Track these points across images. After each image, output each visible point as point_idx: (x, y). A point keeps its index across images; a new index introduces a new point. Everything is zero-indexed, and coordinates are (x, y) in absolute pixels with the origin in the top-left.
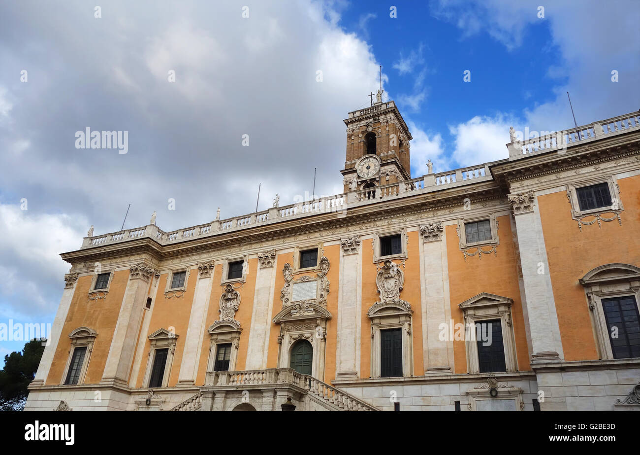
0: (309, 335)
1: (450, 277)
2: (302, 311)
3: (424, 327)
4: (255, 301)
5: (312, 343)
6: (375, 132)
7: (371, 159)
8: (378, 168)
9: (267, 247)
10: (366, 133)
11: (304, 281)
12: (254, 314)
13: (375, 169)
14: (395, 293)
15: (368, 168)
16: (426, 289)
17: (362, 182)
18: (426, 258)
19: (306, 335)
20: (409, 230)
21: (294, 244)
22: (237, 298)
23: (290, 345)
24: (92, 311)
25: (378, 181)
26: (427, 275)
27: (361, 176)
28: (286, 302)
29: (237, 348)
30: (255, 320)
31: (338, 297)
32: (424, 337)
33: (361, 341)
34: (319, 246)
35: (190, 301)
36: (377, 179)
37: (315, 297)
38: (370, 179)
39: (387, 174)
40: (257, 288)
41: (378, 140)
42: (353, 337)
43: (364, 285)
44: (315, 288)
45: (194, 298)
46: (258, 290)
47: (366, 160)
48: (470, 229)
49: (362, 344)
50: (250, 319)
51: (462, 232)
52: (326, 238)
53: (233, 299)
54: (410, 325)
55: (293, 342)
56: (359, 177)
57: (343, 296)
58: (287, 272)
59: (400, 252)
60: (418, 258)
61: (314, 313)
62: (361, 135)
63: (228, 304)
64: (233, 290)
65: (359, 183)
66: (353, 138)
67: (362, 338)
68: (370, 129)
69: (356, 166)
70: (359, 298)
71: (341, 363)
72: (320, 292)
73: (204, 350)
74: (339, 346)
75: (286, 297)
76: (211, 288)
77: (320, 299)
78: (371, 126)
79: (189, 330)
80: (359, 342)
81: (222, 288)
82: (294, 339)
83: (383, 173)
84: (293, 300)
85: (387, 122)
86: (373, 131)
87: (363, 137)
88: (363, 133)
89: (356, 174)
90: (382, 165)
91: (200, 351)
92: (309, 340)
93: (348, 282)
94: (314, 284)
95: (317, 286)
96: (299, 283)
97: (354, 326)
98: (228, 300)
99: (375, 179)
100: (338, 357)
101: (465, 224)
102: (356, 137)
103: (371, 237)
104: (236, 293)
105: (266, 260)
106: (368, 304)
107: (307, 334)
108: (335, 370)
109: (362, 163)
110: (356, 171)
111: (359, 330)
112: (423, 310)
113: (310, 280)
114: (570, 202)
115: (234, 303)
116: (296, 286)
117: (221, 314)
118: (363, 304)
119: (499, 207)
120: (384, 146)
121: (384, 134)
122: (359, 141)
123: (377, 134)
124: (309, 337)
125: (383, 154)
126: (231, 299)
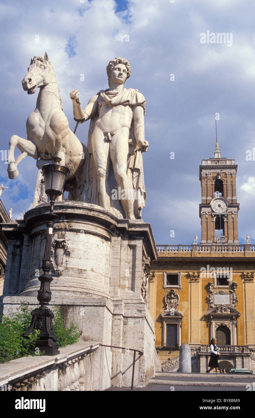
0: (228, 324)
2: (223, 311)
4: (189, 301)
5: (230, 328)
6: (223, 180)
7: (221, 200)
8: (226, 208)
10: (216, 179)
11: (221, 293)
13: (224, 208)
15: (219, 206)
17: (215, 215)
19: (225, 324)
22: (178, 298)
23: (216, 328)
25: (225, 217)
27: (214, 211)
28: (211, 304)
29: (181, 327)
31: (243, 305)
36: (226, 216)
37: (229, 304)
38: (221, 215)
39: (232, 213)
40: (189, 293)
41: (225, 186)
44: (229, 298)
47: (218, 200)
53: (175, 298)
55: (217, 326)
56: (212, 211)
57: (246, 305)
58: (210, 287)
61: (229, 313)
62: (212, 180)
63: (172, 301)
64: (175, 293)
65: (213, 216)
66: (206, 180)
68: (220, 178)
69: (211, 203)
71: (247, 340)
72: (232, 301)
74: (245, 330)
75: (211, 301)
76: (156, 289)
77: (233, 305)
78: (220, 175)
81: (164, 290)
82: (218, 325)
83: (229, 212)
84: (216, 304)
85: (231, 174)
86: (221, 179)
87: (214, 181)
88: (213, 178)
89: (210, 209)
90: (229, 207)
92: (228, 326)
94: (228, 296)
96: (218, 294)
98: (171, 298)
99: (224, 215)
100: (245, 336)
102: (209, 180)
104: (177, 295)
105: (195, 277)
108: (244, 343)
109: (215, 201)
110: (210, 207)
113: (225, 293)
116: (215, 296)
117: (168, 306)
120: (230, 192)
121: (229, 183)
122: (211, 183)
123: (224, 182)
124: (228, 325)
125: (229, 198)
126: (173, 298)
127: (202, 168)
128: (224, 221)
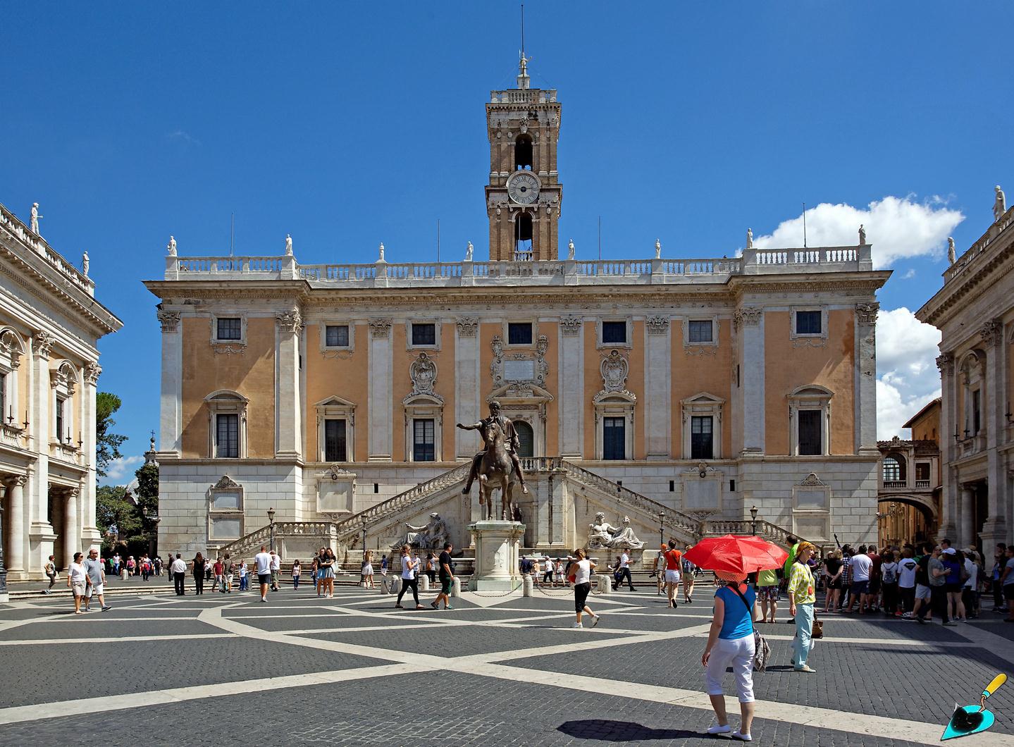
0: (528, 416)
1: (672, 373)
2: (519, 392)
3: (646, 417)
4: (457, 374)
5: (531, 425)
6: (532, 136)
7: (527, 178)
8: (536, 192)
9: (466, 312)
10: (519, 133)
11: (519, 358)
12: (457, 388)
13: (532, 195)
14: (619, 382)
15: (524, 190)
16: (650, 382)
17: (515, 209)
18: (651, 352)
19: (524, 416)
20: (635, 319)
21: (502, 313)
22: (433, 369)
24: (227, 369)
25: (535, 212)
26: (651, 368)
27: (514, 199)
28: (498, 379)
29: (441, 424)
30: (460, 396)
31: (557, 380)
32: (646, 426)
33: (584, 426)
34: (533, 321)
35: (364, 365)
37: (532, 378)
38: (526, 208)
39: (549, 205)
40: (457, 359)
41: (535, 150)
42: (577, 421)
43: (586, 371)
44: (532, 368)
45: (369, 362)
46: (459, 362)
47: (521, 178)
48: (692, 328)
49: (585, 429)
50: (453, 393)
51: (686, 329)
52: (542, 312)
53: (427, 370)
54: (633, 414)
56: (510, 199)
57: (563, 380)
58: (497, 347)
59: (624, 340)
60: (643, 349)
61: (531, 397)
62: (510, 134)
63: (423, 375)
64: (428, 360)
65: (511, 210)
66: (499, 135)
67: (585, 424)
68: (525, 130)
69: (507, 185)
70: (582, 384)
71: (563, 446)
72: (538, 374)
73: (396, 424)
74: (561, 429)
75: (497, 375)
76: (392, 352)
77: (539, 382)
78: (527, 125)
79: (369, 400)
80: (582, 426)
81: (408, 354)
83: (543, 202)
84: (506, 379)
85: (548, 124)
86: (528, 133)
87: (515, 138)
88: (513, 131)
89: (505, 195)
90: (542, 190)
91: (391, 424)
92: (529, 422)
93: (569, 366)
94: (530, 364)
95: (534, 366)
96: (513, 360)
97: (577, 411)
98: (422, 370)
99: (532, 208)
100: (560, 440)
101: (690, 321)
102: (504, 135)
103: (593, 319)
104: (432, 363)
105: (467, 328)
106: (590, 390)
107: (526, 414)
108: (558, 451)
109: (515, 181)
110: (506, 191)
111: (582, 415)
112: (646, 402)
113: (526, 358)
114: (790, 323)
115: (429, 374)
116: (508, 364)
117: (415, 385)
118: (586, 391)
119: (723, 310)
120: (544, 161)
121: (543, 142)
122: (508, 144)
123: (533, 139)
124: (528, 419)
125: (543, 173)
126: (425, 370)
127: (491, 110)
128: (533, 220)
